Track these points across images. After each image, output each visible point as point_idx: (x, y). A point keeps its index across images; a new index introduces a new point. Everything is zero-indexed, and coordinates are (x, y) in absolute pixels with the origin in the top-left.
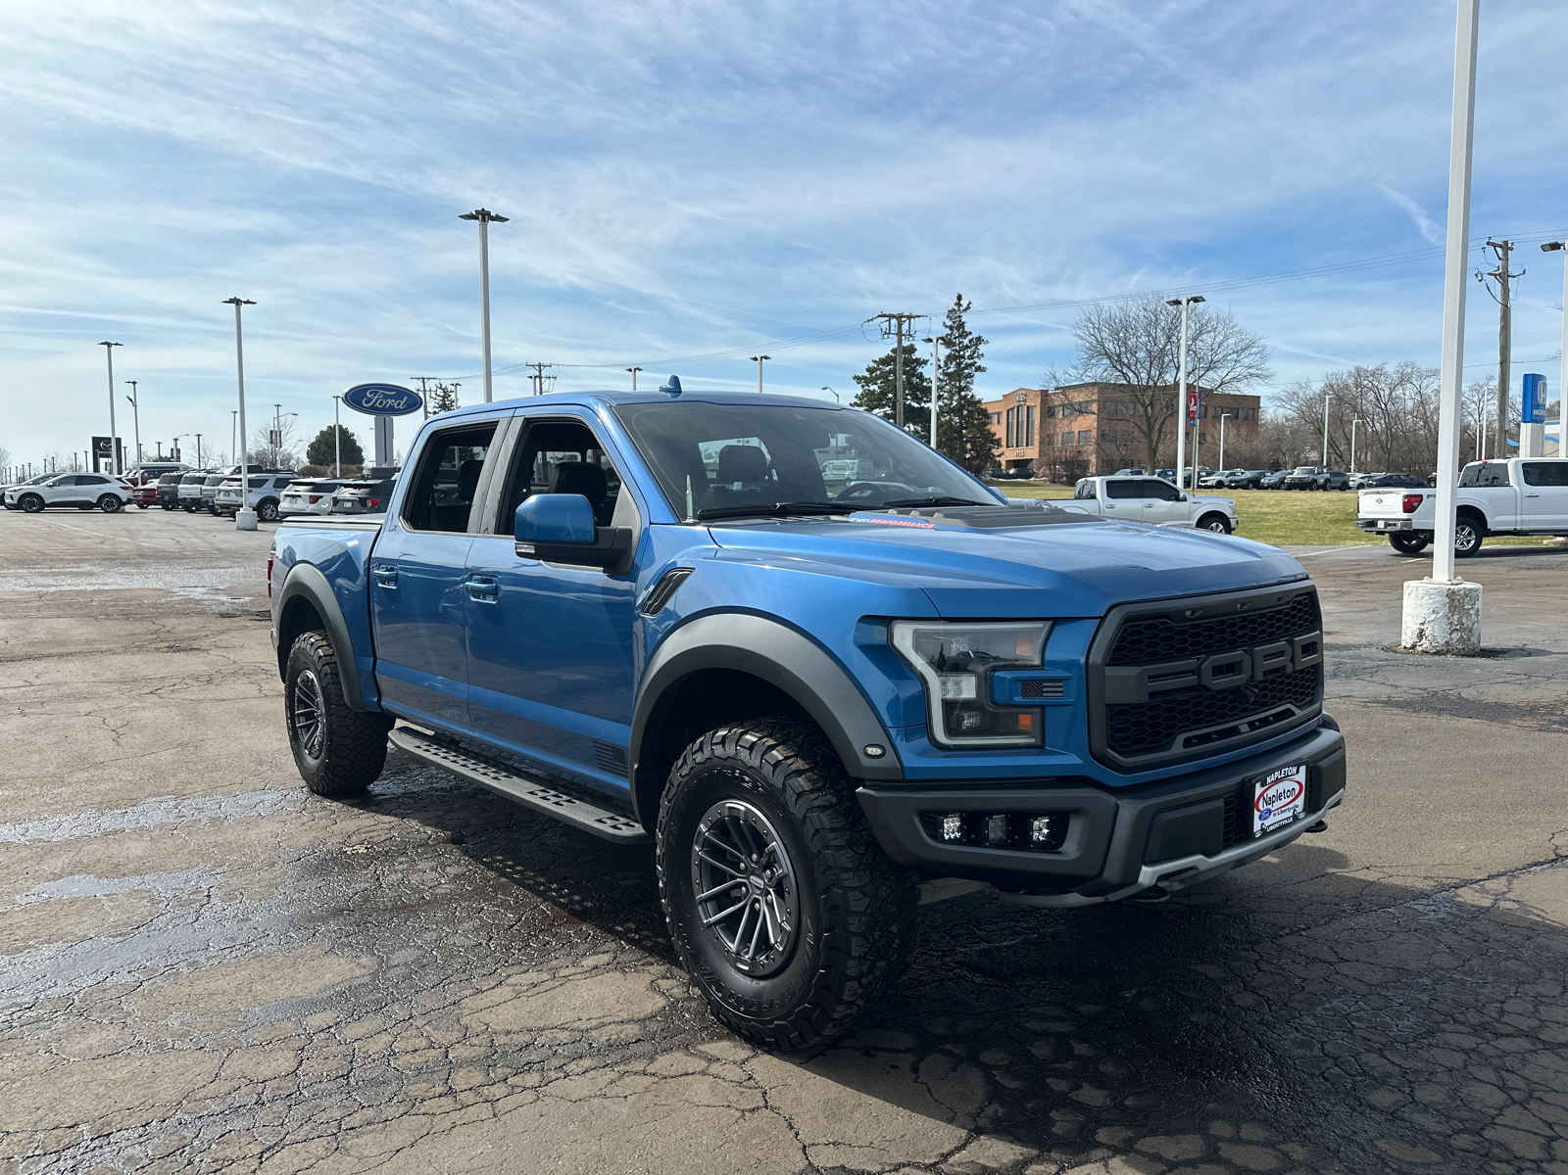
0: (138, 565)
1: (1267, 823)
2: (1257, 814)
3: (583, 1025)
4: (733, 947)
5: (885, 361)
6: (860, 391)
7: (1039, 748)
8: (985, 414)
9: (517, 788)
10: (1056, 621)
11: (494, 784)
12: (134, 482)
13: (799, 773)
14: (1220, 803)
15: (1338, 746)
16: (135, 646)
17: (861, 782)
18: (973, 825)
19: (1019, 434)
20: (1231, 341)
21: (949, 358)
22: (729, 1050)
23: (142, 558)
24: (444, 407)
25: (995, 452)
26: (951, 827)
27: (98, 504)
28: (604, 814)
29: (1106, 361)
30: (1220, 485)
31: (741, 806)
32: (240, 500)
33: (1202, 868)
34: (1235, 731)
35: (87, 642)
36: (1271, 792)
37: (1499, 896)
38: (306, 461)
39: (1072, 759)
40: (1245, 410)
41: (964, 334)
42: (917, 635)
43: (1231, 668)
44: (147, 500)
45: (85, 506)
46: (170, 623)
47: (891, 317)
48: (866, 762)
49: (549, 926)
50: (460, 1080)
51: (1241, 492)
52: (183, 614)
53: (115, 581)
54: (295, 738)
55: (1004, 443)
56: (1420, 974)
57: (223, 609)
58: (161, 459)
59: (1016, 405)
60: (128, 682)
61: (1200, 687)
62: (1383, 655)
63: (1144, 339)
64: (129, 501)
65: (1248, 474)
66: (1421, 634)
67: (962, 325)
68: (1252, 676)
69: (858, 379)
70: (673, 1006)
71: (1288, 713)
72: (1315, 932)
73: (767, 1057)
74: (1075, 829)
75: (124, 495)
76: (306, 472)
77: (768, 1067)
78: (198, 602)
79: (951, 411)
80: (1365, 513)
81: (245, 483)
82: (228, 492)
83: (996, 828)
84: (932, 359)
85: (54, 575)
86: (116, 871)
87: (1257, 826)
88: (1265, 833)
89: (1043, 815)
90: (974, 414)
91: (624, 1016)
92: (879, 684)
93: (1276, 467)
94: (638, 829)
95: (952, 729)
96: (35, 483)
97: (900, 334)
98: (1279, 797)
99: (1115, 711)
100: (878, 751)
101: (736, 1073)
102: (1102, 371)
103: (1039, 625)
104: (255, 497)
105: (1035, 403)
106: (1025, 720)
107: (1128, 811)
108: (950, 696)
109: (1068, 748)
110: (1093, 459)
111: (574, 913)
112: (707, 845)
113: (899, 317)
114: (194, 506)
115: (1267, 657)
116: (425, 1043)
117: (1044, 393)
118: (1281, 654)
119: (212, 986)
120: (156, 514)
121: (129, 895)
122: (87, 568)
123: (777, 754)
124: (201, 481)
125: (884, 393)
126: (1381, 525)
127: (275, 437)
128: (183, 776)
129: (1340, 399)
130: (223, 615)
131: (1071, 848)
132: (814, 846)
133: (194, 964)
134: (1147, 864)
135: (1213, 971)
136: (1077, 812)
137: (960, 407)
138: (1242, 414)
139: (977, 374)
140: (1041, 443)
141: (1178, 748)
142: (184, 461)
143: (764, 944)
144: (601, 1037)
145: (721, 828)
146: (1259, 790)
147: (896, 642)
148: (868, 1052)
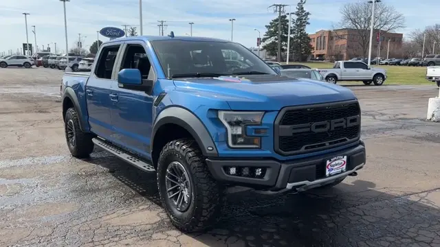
0: (34, 85)
1: (331, 172)
2: (327, 170)
3: (134, 225)
4: (176, 203)
5: (276, 20)
6: (267, 30)
7: (260, 148)
8: (309, 39)
9: (124, 156)
10: (266, 111)
11: (118, 155)
12: (35, 58)
13: (190, 152)
14: (315, 166)
15: (363, 150)
16: (28, 111)
17: (207, 157)
18: (239, 170)
19: (321, 45)
20: (393, 15)
21: (298, 19)
22: (175, 233)
23: (35, 83)
24: (132, 35)
25: (312, 52)
26: (233, 171)
27: (24, 65)
28: (146, 165)
29: (350, 21)
30: (386, 64)
31: (176, 163)
32: (67, 65)
33: (308, 184)
34: (324, 145)
35: (15, 109)
36: (334, 163)
37: (422, 198)
38: (89, 52)
39: (268, 152)
40: (397, 38)
41: (304, 11)
42: (225, 115)
43: (323, 126)
44: (39, 64)
45: (20, 66)
46: (40, 104)
47: (277, 5)
48: (208, 152)
49: (133, 197)
50: (96, 239)
51: (393, 66)
52: (44, 101)
53: (26, 90)
54: (68, 141)
55: (315, 49)
56: (387, 220)
57: (57, 100)
58: (45, 51)
59: (320, 36)
60: (25, 122)
61: (311, 131)
62: (419, 121)
63: (363, 14)
64: (33, 65)
65: (396, 60)
66: (433, 115)
67: (302, 8)
68: (330, 128)
69: (266, 26)
70: (162, 220)
71: (345, 140)
72: (360, 207)
73: (185, 235)
74: (268, 172)
75: (32, 63)
76: (89, 56)
77: (185, 238)
78: (50, 97)
79: (298, 38)
80: (429, 75)
81: (68, 60)
82: (63, 62)
83: (246, 171)
84: (292, 19)
85: (8, 88)
86: (12, 177)
87: (327, 173)
88: (330, 175)
89: (260, 168)
90: (306, 39)
91: (147, 222)
92: (213, 129)
93: (406, 58)
94: (154, 170)
95: (234, 143)
96: (5, 58)
97: (280, 11)
98: (336, 165)
99: (282, 139)
100: (211, 149)
101: (175, 239)
102: (349, 25)
103: (261, 112)
104: (71, 64)
105: (327, 35)
106: (256, 141)
107: (284, 167)
108: (234, 133)
109: (268, 149)
110: (345, 55)
111: (140, 193)
112: (169, 175)
113: (280, 6)
114: (53, 66)
115: (336, 123)
116: (89, 228)
117: (330, 32)
118: (342, 122)
119: (33, 211)
120: (41, 69)
121: (15, 184)
122: (18, 86)
123: (184, 147)
124: (55, 58)
125: (275, 31)
126: (434, 78)
127: (80, 44)
128: (36, 151)
129: (430, 35)
130: (57, 102)
131: (266, 178)
132: (194, 172)
133: (29, 205)
134: (289, 183)
135: (324, 217)
136: (269, 167)
137: (301, 36)
138: (396, 40)
139: (307, 25)
140: (328, 48)
141: (303, 149)
142: (51, 52)
143: (184, 202)
144: (138, 229)
145: (172, 170)
146: (328, 162)
147: (219, 117)
148: (214, 235)
